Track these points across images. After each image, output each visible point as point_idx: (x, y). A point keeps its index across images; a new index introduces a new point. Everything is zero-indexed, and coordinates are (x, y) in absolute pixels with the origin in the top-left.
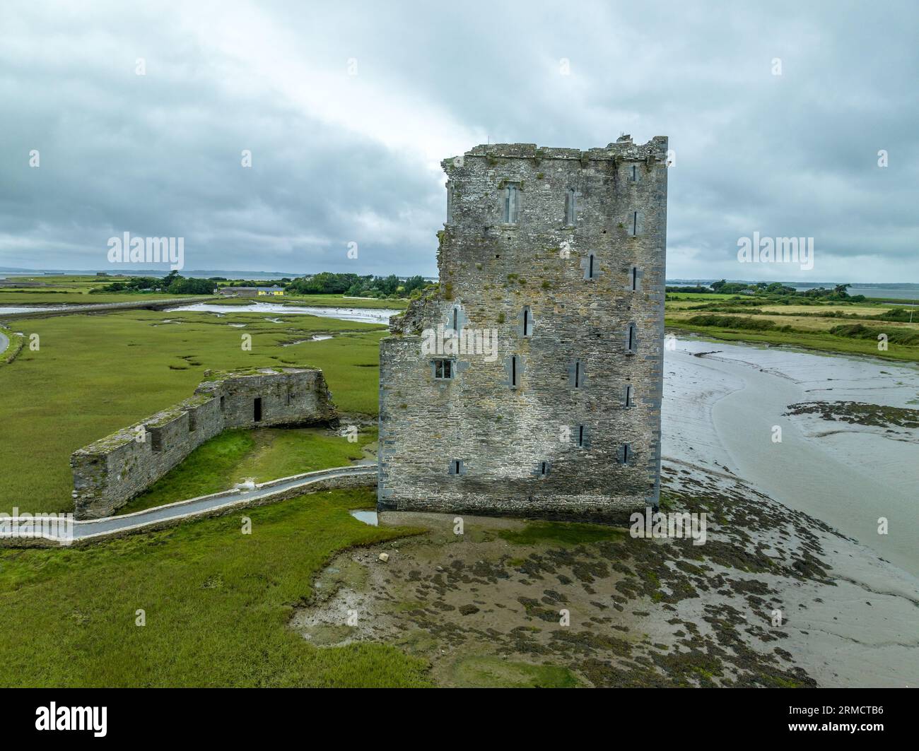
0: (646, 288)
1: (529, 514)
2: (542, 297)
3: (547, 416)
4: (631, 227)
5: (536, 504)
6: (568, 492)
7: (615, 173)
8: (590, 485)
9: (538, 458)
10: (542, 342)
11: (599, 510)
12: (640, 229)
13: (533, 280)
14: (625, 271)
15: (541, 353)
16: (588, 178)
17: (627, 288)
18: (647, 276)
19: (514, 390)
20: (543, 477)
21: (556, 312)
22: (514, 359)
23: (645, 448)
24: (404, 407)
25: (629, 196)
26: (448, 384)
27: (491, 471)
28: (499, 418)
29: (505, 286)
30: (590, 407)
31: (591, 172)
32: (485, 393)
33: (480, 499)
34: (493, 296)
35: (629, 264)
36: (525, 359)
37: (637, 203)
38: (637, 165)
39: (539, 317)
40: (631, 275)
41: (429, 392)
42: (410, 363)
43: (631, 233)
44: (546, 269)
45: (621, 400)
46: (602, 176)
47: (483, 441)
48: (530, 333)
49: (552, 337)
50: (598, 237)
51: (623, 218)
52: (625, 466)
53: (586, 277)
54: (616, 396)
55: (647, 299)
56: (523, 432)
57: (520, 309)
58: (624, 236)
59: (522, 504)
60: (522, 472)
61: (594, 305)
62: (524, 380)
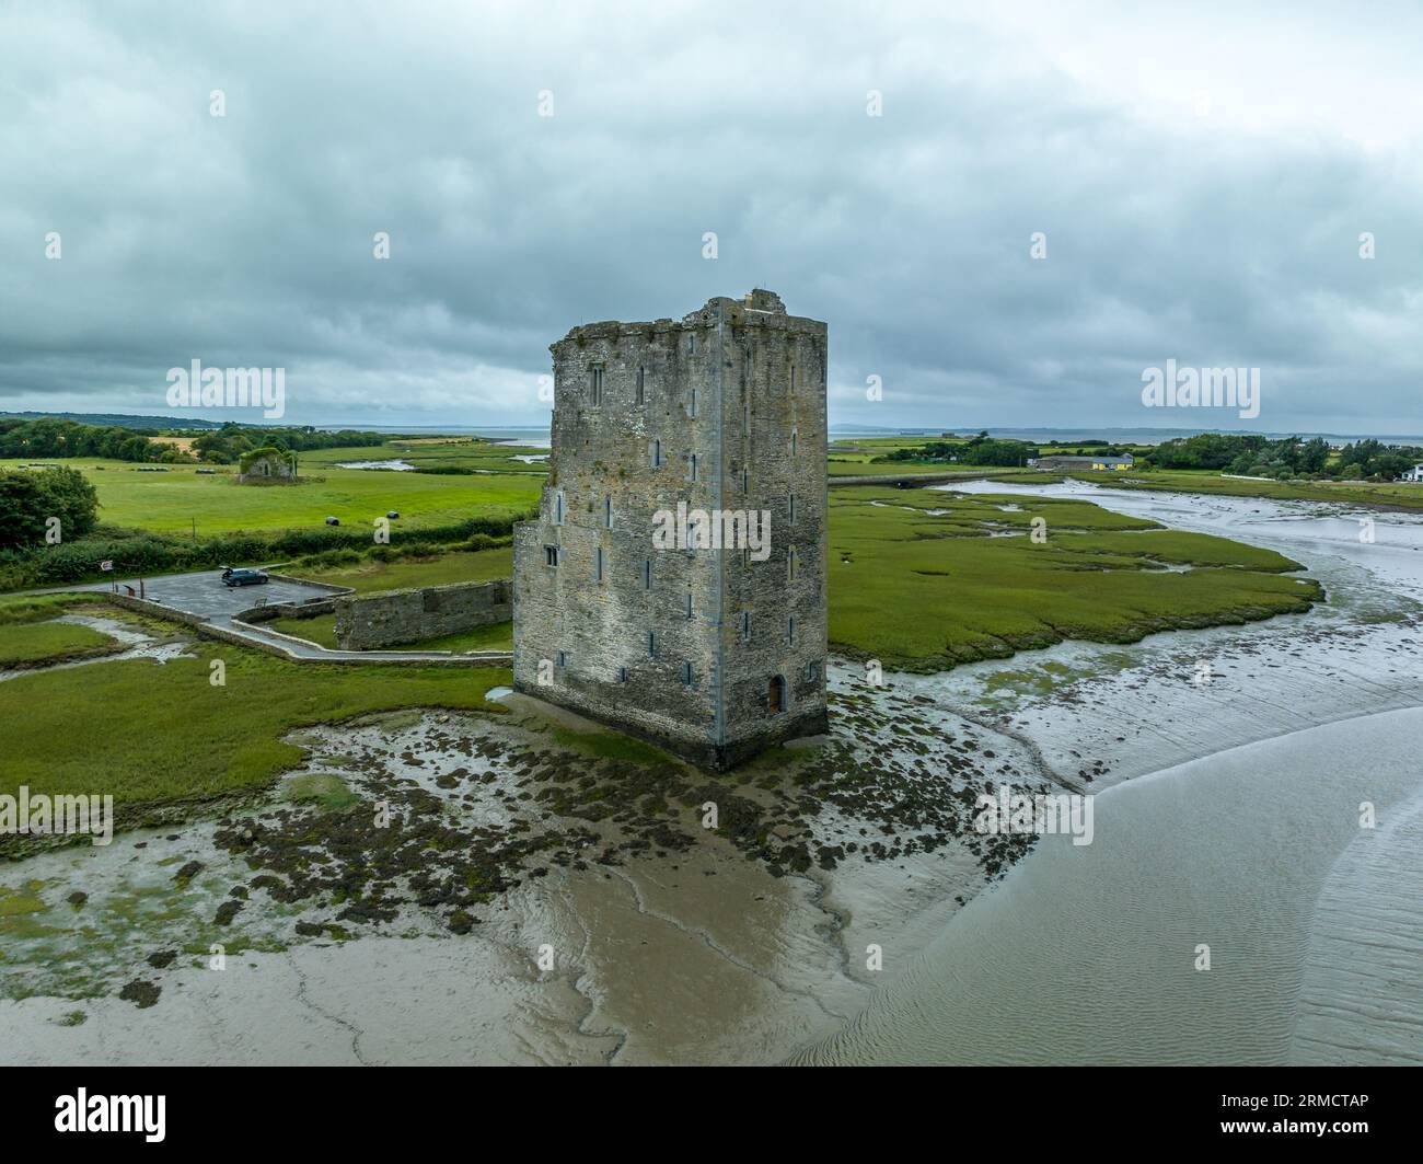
0: (704, 479)
1: (613, 722)
2: (619, 486)
3: (625, 618)
4: (689, 407)
5: (619, 713)
6: (643, 707)
7: (676, 346)
8: (659, 703)
9: (620, 663)
10: (619, 537)
11: (667, 734)
12: (697, 410)
13: (614, 469)
14: (685, 458)
15: (620, 547)
16: (655, 354)
17: (687, 478)
18: (705, 465)
19: (600, 585)
20: (623, 685)
21: (630, 503)
22: (600, 551)
23: (705, 671)
24: (528, 591)
25: (687, 371)
26: (555, 571)
27: (586, 669)
28: (590, 613)
29: (593, 474)
30: (659, 614)
31: (655, 346)
32: (580, 585)
33: (577, 696)
34: (586, 484)
35: (688, 450)
36: (607, 551)
37: (695, 378)
38: (694, 334)
39: (617, 508)
40: (690, 464)
41: (543, 579)
42: (532, 548)
43: (689, 414)
44: (622, 455)
45: (684, 609)
46: (665, 350)
47: (579, 636)
48: (611, 525)
49: (628, 530)
50: (663, 420)
51: (683, 397)
52: (689, 688)
53: (653, 465)
54: (679, 604)
55: (704, 491)
56: (607, 632)
57: (603, 498)
58: (684, 419)
59: (607, 710)
60: (608, 676)
61: (660, 497)
62: (608, 577)
